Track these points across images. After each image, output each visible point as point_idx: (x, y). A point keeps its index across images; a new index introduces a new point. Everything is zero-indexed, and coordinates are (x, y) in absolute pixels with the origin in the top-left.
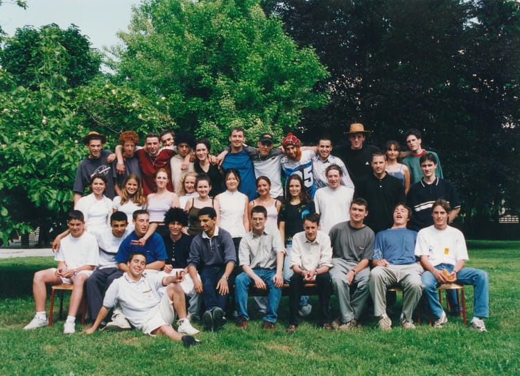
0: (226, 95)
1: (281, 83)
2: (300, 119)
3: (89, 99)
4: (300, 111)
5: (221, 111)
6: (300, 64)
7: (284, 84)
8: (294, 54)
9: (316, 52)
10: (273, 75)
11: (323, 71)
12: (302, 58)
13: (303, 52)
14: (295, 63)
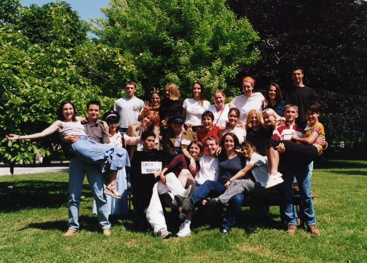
0: (184, 53)
1: (224, 44)
2: (238, 71)
3: (86, 55)
4: (238, 65)
5: (180, 65)
6: (238, 30)
7: (227, 45)
8: (234, 24)
9: (249, 21)
10: (219, 38)
11: (255, 36)
12: (240, 26)
13: (241, 21)
14: (234, 29)
